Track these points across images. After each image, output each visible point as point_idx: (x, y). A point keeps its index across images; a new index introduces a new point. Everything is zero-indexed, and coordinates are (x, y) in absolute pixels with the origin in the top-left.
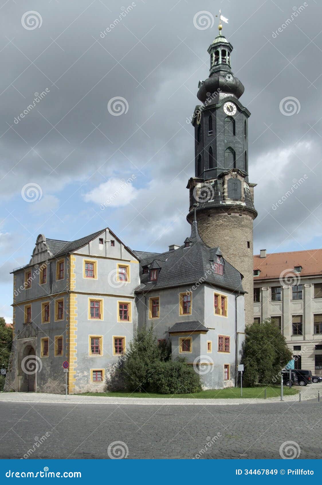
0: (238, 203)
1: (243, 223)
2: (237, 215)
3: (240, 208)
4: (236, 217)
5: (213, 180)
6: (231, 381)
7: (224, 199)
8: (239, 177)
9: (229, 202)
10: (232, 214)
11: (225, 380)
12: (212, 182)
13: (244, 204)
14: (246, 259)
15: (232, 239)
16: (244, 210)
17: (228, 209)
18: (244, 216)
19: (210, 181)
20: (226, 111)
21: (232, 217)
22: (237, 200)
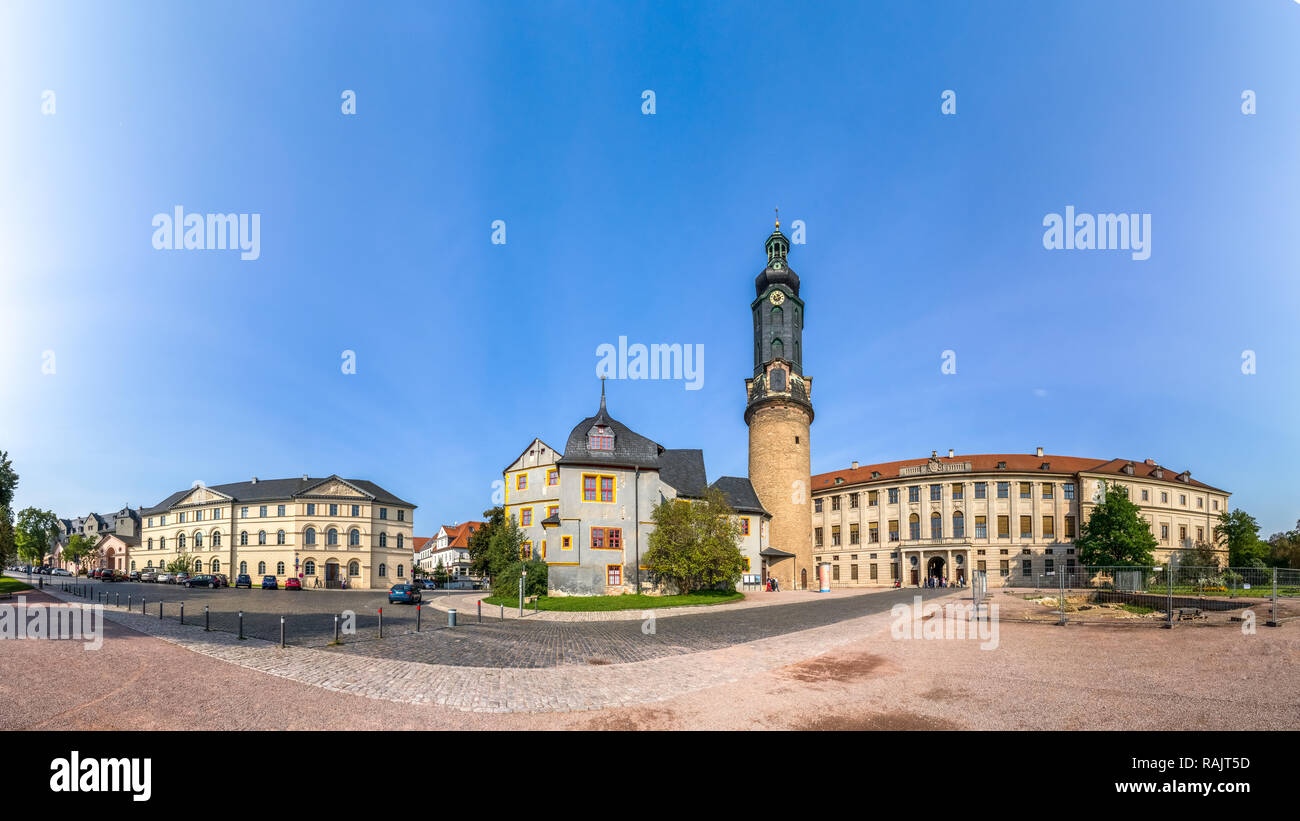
0: (781, 394)
1: (789, 416)
2: (782, 408)
3: (783, 398)
4: (781, 410)
5: (760, 376)
7: (766, 393)
8: (784, 367)
9: (771, 394)
10: (776, 408)
12: (759, 378)
13: (790, 395)
14: (794, 456)
15: (775, 435)
17: (770, 401)
18: (791, 409)
20: (772, 301)
21: (776, 411)
22: (780, 391)
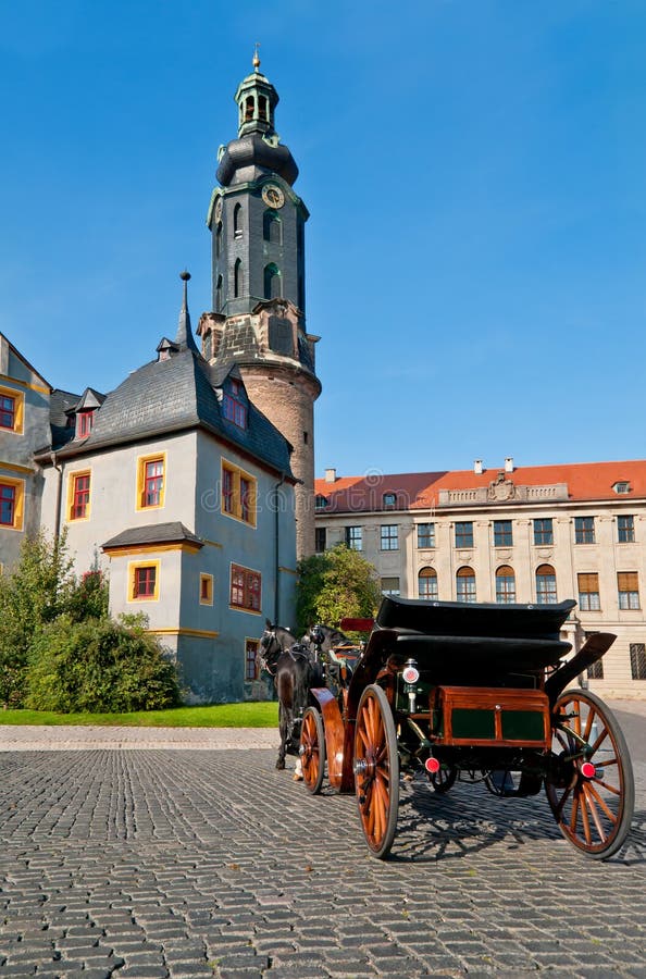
0: (288, 360)
1: (296, 397)
2: (285, 382)
3: (291, 367)
4: (283, 386)
5: (243, 317)
6: (263, 683)
7: (262, 351)
8: (289, 315)
9: (270, 357)
10: (276, 380)
11: (249, 679)
12: (240, 321)
13: (297, 364)
16: (298, 375)
17: (269, 368)
18: (298, 387)
19: (239, 318)
21: (277, 385)
22: (285, 356)
